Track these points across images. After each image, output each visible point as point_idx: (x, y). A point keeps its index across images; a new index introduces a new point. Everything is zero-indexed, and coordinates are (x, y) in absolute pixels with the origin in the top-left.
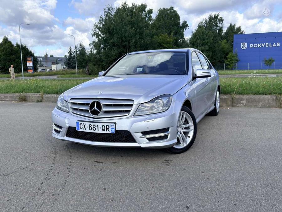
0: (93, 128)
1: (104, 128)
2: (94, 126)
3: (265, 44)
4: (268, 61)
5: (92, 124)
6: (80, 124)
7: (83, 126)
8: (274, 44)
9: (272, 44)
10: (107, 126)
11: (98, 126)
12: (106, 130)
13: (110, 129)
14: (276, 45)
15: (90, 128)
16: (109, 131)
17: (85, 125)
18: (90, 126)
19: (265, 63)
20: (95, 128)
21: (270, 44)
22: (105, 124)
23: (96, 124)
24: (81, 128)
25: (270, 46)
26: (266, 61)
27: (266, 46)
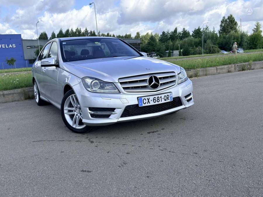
0: (157, 100)
1: (165, 98)
2: (158, 98)
3: (2, 45)
4: (10, 61)
5: (156, 96)
6: (143, 99)
7: (147, 101)
8: (10, 45)
9: (8, 46)
10: (167, 95)
11: (161, 97)
12: (167, 100)
13: (169, 98)
14: (12, 46)
15: (155, 101)
16: (169, 100)
17: (148, 100)
18: (155, 99)
19: (7, 63)
20: (159, 99)
21: (6, 45)
22: (166, 95)
23: (160, 96)
24: (145, 103)
25: (7, 47)
26: (8, 61)
27: (3, 47)
